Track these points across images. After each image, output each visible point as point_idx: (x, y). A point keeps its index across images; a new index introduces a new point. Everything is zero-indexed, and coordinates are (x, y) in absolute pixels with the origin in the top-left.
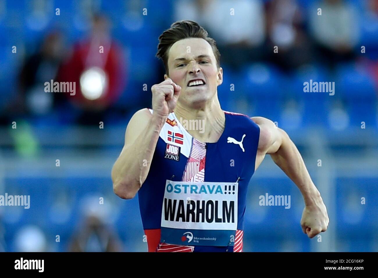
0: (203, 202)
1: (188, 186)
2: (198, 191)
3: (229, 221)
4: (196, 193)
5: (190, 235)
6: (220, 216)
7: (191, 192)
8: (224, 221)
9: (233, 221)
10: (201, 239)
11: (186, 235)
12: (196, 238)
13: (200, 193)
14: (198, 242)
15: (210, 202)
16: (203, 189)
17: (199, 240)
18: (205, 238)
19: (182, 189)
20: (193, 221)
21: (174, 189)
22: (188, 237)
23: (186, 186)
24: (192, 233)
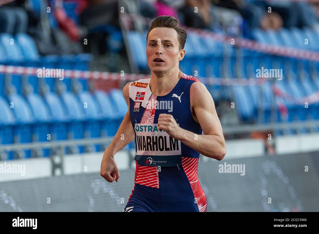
0: (156, 137)
1: (147, 126)
2: (153, 130)
3: (174, 150)
4: (152, 131)
5: (151, 160)
6: (168, 146)
7: (149, 131)
8: (171, 150)
9: (178, 149)
10: (157, 162)
11: (148, 159)
12: (154, 161)
13: (154, 131)
14: (155, 164)
15: (161, 137)
16: (156, 129)
17: (156, 163)
18: (159, 161)
19: (144, 128)
20: (151, 150)
21: (140, 129)
22: (150, 161)
23: (145, 127)
24: (152, 158)
